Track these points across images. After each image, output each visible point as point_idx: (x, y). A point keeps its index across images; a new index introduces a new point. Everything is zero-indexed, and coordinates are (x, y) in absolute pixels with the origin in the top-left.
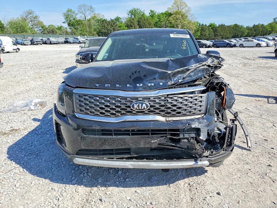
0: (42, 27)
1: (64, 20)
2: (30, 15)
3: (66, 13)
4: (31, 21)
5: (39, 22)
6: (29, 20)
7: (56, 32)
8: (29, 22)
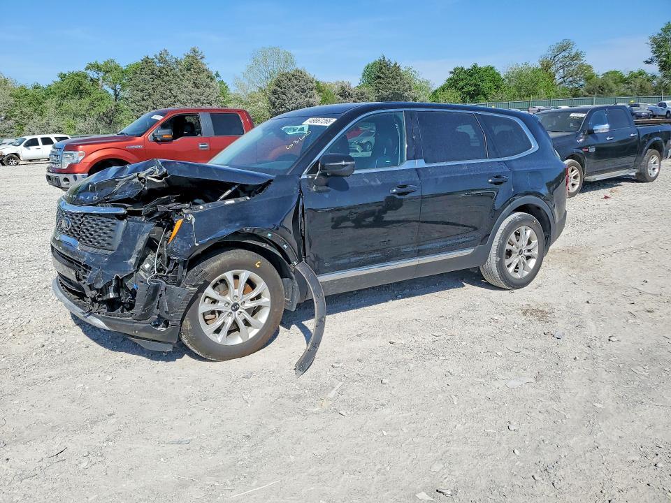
0: (587, 79)
1: (651, 55)
2: (563, 54)
3: (660, 35)
4: (562, 67)
5: (582, 65)
6: (559, 64)
7: (611, 91)
8: (557, 71)
